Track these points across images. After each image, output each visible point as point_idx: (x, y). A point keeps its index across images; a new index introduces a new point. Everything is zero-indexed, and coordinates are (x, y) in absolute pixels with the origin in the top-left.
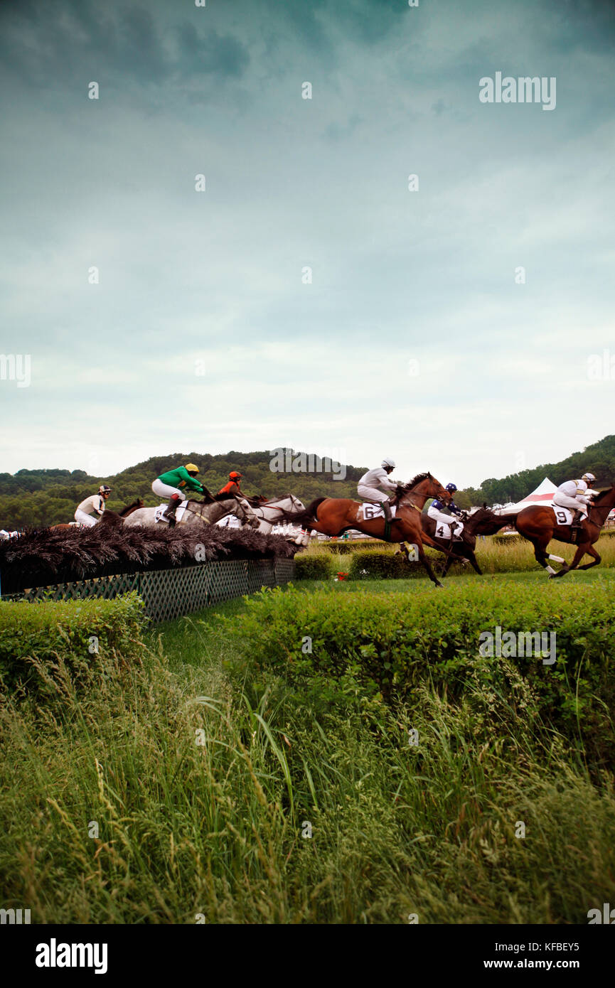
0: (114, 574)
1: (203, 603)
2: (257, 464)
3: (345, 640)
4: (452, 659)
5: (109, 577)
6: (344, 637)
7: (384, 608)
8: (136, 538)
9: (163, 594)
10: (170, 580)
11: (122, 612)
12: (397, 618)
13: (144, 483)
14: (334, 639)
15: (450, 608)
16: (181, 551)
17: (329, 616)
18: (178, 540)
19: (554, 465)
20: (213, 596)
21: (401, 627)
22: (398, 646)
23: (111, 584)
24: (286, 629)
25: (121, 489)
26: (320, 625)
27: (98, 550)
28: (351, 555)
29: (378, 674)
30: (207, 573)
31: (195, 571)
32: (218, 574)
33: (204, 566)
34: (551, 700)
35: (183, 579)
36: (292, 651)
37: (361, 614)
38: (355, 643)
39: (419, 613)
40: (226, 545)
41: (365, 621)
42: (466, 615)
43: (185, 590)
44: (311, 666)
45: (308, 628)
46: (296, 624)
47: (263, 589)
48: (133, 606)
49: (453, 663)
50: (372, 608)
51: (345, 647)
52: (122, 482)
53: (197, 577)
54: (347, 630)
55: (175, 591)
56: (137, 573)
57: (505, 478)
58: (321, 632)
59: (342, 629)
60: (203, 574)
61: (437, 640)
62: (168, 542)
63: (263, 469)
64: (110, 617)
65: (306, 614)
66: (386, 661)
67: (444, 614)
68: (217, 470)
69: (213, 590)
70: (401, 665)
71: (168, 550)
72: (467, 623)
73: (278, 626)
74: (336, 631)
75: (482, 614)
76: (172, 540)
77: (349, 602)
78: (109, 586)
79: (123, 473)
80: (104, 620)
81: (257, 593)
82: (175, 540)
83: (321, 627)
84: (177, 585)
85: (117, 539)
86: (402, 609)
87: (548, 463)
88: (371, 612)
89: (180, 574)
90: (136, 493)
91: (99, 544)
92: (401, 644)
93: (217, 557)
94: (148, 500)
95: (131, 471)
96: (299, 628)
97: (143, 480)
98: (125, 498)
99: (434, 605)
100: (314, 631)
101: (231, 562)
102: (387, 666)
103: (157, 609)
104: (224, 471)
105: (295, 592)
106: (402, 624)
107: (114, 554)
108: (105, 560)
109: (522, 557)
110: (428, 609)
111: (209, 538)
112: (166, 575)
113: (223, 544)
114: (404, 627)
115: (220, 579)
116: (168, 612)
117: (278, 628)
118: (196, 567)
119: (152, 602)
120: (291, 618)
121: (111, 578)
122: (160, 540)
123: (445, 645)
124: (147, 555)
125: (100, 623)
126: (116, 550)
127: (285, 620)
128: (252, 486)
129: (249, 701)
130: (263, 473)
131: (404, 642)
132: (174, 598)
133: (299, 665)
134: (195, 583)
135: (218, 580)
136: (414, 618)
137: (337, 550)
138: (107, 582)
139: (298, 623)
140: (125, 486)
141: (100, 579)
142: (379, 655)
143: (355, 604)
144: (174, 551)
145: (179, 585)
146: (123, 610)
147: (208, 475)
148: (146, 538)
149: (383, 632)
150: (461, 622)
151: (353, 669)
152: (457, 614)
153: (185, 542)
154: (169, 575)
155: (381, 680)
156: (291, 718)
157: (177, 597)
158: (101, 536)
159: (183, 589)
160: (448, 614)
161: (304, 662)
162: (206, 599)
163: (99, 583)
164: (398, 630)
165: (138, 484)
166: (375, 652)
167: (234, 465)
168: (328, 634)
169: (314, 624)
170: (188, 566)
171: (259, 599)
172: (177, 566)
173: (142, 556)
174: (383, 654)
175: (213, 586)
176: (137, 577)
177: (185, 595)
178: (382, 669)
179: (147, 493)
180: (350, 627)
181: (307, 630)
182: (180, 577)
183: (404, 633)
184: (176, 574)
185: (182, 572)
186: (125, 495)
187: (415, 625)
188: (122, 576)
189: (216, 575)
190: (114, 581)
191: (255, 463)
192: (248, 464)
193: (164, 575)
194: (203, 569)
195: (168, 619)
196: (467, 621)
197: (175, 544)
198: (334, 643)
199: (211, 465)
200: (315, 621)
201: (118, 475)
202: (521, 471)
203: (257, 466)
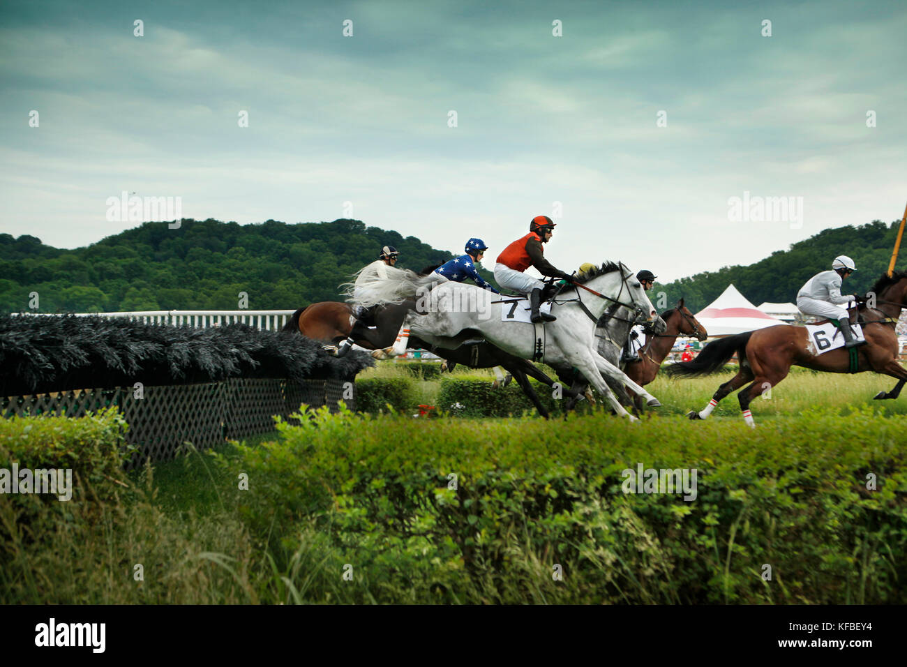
0: (83, 388)
1: (216, 438)
2: (308, 240)
3: (415, 482)
4: (562, 513)
5: (75, 391)
6: (414, 478)
7: (473, 440)
8: (118, 335)
9: (156, 422)
10: (168, 402)
11: (93, 436)
12: (489, 455)
13: (132, 260)
14: (400, 480)
15: (564, 445)
16: (186, 359)
17: (395, 448)
18: (182, 341)
19: (745, 267)
20: (232, 430)
21: (494, 467)
22: (489, 493)
23: (77, 403)
24: (333, 463)
25: (96, 269)
26: (382, 460)
27: (58, 350)
28: (441, 381)
29: (460, 532)
30: (223, 395)
31: (207, 391)
32: (240, 396)
33: (220, 384)
34: (696, 576)
35: (188, 400)
36: (340, 494)
37: (440, 448)
38: (428, 486)
39: (520, 449)
40: (254, 354)
41: (444, 457)
42: (586, 454)
43: (190, 418)
44: (367, 517)
45: (363, 463)
46: (347, 458)
47: (303, 408)
48: (111, 429)
49: (562, 518)
50: (456, 440)
51: (415, 492)
52: (98, 257)
53: (208, 400)
54: (419, 468)
55: (174, 418)
56: (118, 388)
57: (673, 282)
58: (382, 470)
59: (412, 467)
60: (218, 395)
61: (543, 487)
62: (167, 344)
63: (316, 250)
64: (76, 442)
65: (361, 444)
66: (472, 513)
67: (555, 453)
68: (247, 246)
69: (232, 419)
70: (491, 520)
71: (166, 355)
72: (586, 465)
73: (322, 459)
74: (403, 470)
75: (607, 453)
76: (173, 342)
77: (424, 431)
78: (74, 405)
79: (99, 243)
80: (66, 445)
81: (295, 415)
82: (178, 342)
83: (382, 463)
84: (177, 409)
85: (89, 334)
86: (497, 442)
87: (736, 265)
88: (455, 446)
89: (183, 393)
90: (119, 276)
91: (61, 341)
92: (493, 489)
93: (239, 372)
94: (138, 288)
95: (112, 241)
96: (351, 465)
97: (132, 256)
98: (101, 283)
99: (542, 440)
100: (372, 467)
101: (259, 381)
102: (472, 520)
103: (147, 443)
104: (256, 249)
105: (349, 415)
106: (496, 463)
107: (83, 355)
108: (70, 364)
109: (686, 394)
110: (534, 445)
111: (230, 342)
112: (162, 394)
113: (250, 352)
114: (498, 467)
115: (243, 404)
116: (162, 448)
117: (321, 462)
118: (208, 385)
119: (139, 433)
120: (339, 449)
121: (77, 393)
122: (154, 341)
123: (554, 494)
124: (134, 362)
125: (60, 450)
126: (86, 351)
127: (332, 452)
128: (299, 274)
129: (276, 563)
130: (316, 255)
131: (495, 487)
132: (173, 429)
133: (349, 515)
134: (205, 407)
135: (240, 406)
136: (513, 457)
137: (421, 371)
138: (72, 398)
139: (351, 456)
140: (102, 263)
141: (60, 394)
142: (462, 503)
143: (432, 434)
144: (175, 358)
145: (181, 410)
146: (96, 433)
147: (233, 253)
148: (134, 336)
149: (468, 472)
150: (577, 464)
151: (423, 521)
152: (574, 453)
153: (193, 345)
154: (166, 393)
155: (463, 540)
156: (334, 587)
157: (176, 428)
158: (65, 328)
159: (187, 416)
160: (560, 453)
161: (356, 510)
162: (221, 433)
163: (59, 400)
164: (489, 470)
165: (123, 261)
166: (455, 498)
167: (273, 240)
168: (392, 474)
169: (373, 459)
170: (195, 382)
171: (296, 422)
172: (179, 381)
173: (126, 362)
174: (467, 503)
175: (232, 414)
176: (117, 394)
177: (190, 424)
178: (465, 525)
179: (136, 276)
180: (424, 464)
181: (363, 467)
182: (183, 398)
183: (497, 475)
184: (176, 393)
185: (186, 391)
186: (102, 279)
187: (513, 464)
188: (94, 391)
189: (238, 399)
190: (82, 398)
191: (304, 240)
192: (292, 241)
193: (158, 393)
194: (219, 388)
195: (163, 459)
196: (586, 462)
197: (177, 348)
198: (399, 485)
199: (238, 240)
200: (374, 454)
201: (92, 246)
202: (697, 274)
203: (308, 245)
